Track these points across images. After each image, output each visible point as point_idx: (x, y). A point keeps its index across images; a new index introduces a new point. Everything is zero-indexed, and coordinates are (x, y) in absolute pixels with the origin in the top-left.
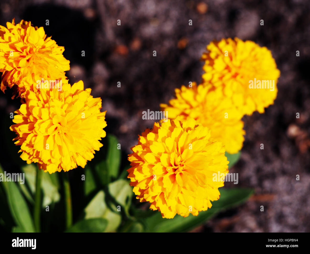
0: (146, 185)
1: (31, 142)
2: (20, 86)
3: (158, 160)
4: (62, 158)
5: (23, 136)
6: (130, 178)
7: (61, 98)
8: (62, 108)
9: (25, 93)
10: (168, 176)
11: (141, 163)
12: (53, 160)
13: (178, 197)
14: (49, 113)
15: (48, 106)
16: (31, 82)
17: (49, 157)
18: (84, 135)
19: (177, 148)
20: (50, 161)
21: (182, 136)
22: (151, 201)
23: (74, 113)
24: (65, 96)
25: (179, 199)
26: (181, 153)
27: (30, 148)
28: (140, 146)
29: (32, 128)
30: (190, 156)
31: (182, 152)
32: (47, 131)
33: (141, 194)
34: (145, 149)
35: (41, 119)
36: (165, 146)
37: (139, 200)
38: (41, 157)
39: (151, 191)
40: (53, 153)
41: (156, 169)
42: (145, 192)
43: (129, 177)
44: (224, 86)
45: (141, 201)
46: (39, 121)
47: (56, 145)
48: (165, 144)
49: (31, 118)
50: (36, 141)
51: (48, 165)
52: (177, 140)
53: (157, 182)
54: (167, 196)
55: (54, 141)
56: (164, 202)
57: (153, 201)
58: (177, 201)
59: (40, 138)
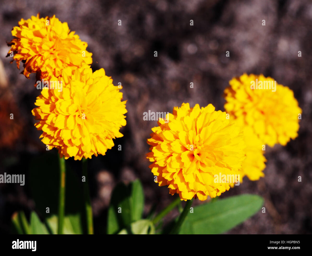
0: (164, 163)
1: (52, 123)
2: (43, 70)
3: (177, 138)
4: (83, 138)
5: (44, 118)
6: (148, 159)
7: (82, 80)
8: (83, 88)
9: (48, 78)
10: (187, 154)
11: (160, 142)
12: (73, 141)
13: (196, 175)
14: (71, 93)
15: (69, 87)
16: (54, 66)
17: (70, 137)
18: (105, 116)
19: (195, 127)
20: (70, 141)
21: (200, 116)
22: (169, 179)
23: (95, 92)
24: (86, 79)
25: (197, 176)
26: (199, 133)
27: (51, 131)
28: (159, 127)
29: (53, 108)
30: (208, 136)
31: (200, 131)
32: (67, 111)
33: (159, 175)
34: (164, 129)
35: (62, 98)
36: (184, 125)
37: (158, 184)
38: (61, 136)
39: (169, 167)
40: (73, 132)
41: (174, 145)
42: (163, 171)
43: (148, 157)
44: (245, 114)
45: (159, 185)
46: (60, 100)
47: (76, 124)
48: (184, 122)
49: (53, 99)
50: (57, 121)
51: (68, 147)
52: (196, 120)
53: (175, 159)
54: (184, 172)
55: (75, 121)
56: (183, 179)
57: (171, 180)
58: (195, 179)
59: (61, 118)
